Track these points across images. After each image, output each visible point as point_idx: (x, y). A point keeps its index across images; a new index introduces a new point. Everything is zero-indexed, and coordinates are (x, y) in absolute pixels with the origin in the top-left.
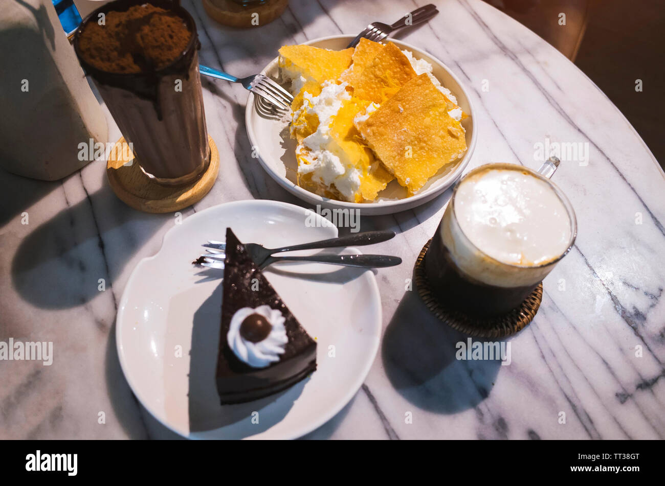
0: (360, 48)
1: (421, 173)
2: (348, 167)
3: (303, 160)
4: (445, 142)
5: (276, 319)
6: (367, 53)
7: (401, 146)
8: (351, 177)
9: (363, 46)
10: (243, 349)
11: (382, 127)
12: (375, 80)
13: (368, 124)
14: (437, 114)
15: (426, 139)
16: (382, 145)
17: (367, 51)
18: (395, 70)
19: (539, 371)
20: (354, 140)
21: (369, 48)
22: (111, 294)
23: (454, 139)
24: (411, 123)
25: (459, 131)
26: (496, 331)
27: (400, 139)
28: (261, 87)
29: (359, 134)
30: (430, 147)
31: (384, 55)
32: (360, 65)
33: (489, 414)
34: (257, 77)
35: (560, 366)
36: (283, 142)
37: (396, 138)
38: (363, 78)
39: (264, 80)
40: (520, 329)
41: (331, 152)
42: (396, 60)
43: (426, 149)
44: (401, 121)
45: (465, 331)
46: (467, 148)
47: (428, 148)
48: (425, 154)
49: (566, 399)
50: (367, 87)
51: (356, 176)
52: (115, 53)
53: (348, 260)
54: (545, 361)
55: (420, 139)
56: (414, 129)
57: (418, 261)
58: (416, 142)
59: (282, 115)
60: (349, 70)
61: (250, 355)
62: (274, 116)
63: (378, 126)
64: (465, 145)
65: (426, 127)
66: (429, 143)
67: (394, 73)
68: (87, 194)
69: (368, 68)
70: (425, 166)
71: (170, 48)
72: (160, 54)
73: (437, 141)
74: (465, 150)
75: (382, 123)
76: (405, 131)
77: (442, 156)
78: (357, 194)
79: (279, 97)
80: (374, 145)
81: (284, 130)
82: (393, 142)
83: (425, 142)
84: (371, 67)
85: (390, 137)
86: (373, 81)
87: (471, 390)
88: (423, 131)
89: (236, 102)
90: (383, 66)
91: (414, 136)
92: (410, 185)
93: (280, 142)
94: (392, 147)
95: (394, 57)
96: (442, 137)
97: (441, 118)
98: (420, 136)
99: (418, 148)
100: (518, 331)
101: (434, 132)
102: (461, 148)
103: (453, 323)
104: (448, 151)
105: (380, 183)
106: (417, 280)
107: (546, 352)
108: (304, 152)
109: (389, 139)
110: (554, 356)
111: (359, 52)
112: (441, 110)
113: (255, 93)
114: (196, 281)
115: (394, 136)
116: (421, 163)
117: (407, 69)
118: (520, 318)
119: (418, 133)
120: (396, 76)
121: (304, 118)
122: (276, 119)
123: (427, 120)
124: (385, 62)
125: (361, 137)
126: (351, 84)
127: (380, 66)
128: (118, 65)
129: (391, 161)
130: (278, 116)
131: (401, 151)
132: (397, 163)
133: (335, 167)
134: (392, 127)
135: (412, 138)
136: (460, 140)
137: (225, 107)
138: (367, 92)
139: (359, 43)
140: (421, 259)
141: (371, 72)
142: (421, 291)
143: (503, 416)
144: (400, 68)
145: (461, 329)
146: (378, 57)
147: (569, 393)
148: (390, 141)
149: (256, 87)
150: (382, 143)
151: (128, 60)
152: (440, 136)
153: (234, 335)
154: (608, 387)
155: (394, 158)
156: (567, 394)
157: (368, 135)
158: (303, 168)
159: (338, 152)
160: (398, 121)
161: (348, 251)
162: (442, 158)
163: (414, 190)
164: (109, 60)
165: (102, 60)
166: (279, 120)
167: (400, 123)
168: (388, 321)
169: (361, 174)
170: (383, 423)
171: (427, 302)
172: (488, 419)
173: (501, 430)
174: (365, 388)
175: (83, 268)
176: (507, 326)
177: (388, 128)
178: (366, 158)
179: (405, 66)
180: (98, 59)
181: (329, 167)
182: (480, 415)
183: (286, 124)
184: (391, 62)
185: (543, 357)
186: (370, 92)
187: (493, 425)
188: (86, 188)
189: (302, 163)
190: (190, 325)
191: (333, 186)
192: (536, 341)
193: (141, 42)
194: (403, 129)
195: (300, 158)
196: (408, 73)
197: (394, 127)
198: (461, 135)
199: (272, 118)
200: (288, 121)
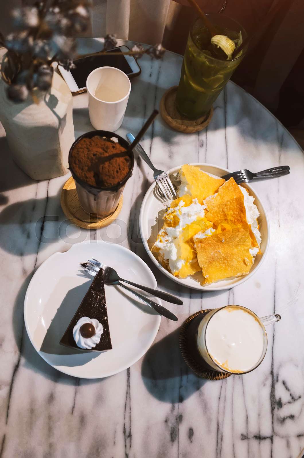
0: (227, 185)
1: (216, 276)
2: (179, 258)
3: (160, 238)
4: (239, 265)
5: (99, 330)
6: (229, 190)
7: (213, 259)
8: (178, 263)
9: (229, 184)
10: (77, 337)
11: (208, 246)
12: (222, 212)
13: (201, 241)
14: (243, 249)
15: (229, 260)
16: (203, 254)
17: (230, 189)
18: (235, 213)
19: (213, 404)
20: (190, 245)
21: (232, 187)
22: (36, 258)
23: (244, 265)
24: (225, 249)
25: (250, 261)
26: (204, 375)
27: (214, 255)
28: (162, 181)
29: (193, 243)
30: (229, 264)
31: (234, 201)
32: (221, 196)
33: (177, 411)
34: (163, 174)
35: (224, 407)
36: (158, 218)
37: (212, 254)
38: (216, 208)
39: (166, 177)
40: (216, 379)
41: (175, 245)
42: (239, 208)
43: (226, 264)
44: (220, 246)
45: (189, 367)
46: (249, 273)
47: (227, 265)
48: (224, 267)
49: (217, 423)
50: (215, 215)
51: (180, 264)
52: (87, 168)
53: (153, 304)
54: (219, 401)
55: (225, 258)
56: (225, 252)
57: (188, 319)
58: (222, 259)
59: (166, 200)
60: (213, 196)
61: (79, 341)
62: (161, 199)
63: (206, 245)
64: (249, 271)
65: (232, 254)
66: (230, 262)
67: (234, 213)
68: (48, 195)
69: (221, 205)
70: (221, 272)
71: (114, 178)
72: (108, 179)
73: (235, 263)
74: (247, 273)
75: (209, 244)
76: (219, 252)
77: (232, 271)
78: (177, 272)
79: (169, 192)
80: (199, 253)
81: (162, 210)
82: (210, 255)
83: (227, 261)
84: (223, 205)
85: (209, 252)
86: (221, 212)
87: (176, 395)
88: (229, 255)
89: (147, 177)
90: (230, 207)
91: (223, 256)
92: (207, 279)
93: (156, 217)
94: (207, 257)
95: (239, 205)
96: (239, 262)
97: (244, 252)
98: (226, 257)
99: (222, 262)
100: (215, 380)
101: (236, 258)
102: (246, 271)
103: (186, 360)
104: (237, 270)
105: (192, 271)
106: (183, 329)
107: (222, 396)
108: (163, 234)
109: (208, 253)
110: (225, 400)
111: (225, 187)
112: (246, 248)
113: (157, 183)
114: (78, 274)
115: (212, 252)
116: (219, 270)
117: (242, 215)
118: (219, 375)
119: (226, 255)
120: (234, 216)
121: (173, 216)
122: (161, 201)
123: (235, 250)
124: (232, 206)
125: (194, 246)
126: (209, 207)
127: (228, 207)
128: (85, 175)
129: (203, 264)
130: (164, 200)
131: (212, 261)
132: (206, 266)
133: (172, 255)
134: (213, 247)
135: (221, 257)
136: (248, 267)
137: (140, 177)
138: (214, 217)
139: (229, 180)
140: (190, 319)
141: (222, 207)
142: (181, 336)
143: (183, 415)
144: (239, 213)
145: (188, 365)
146: (230, 202)
147: (220, 421)
148: (208, 254)
149: (160, 180)
150: (203, 253)
151: (91, 175)
152: (237, 261)
153: (77, 328)
154: (240, 428)
155: (206, 263)
156: (219, 422)
157: (198, 247)
158: (158, 244)
159: (178, 247)
160: (218, 245)
161: (156, 300)
162: (232, 272)
163: (207, 282)
164: (82, 169)
165: (79, 168)
166: (163, 203)
167: (219, 247)
168: (157, 341)
169: (184, 263)
170: (127, 388)
171: (180, 343)
172: (176, 412)
173: (178, 421)
174: (128, 369)
175: (28, 236)
176: (211, 375)
177: (211, 247)
178: (191, 256)
179: (242, 213)
180: (77, 166)
181: (170, 252)
182: (173, 408)
183: (165, 208)
184: (236, 207)
185: (219, 398)
186: (215, 217)
187: (176, 416)
188: (49, 191)
189: (158, 240)
190: (64, 296)
191: (168, 260)
192: (221, 389)
193: (101, 170)
194: (219, 251)
195: (160, 237)
196: (242, 217)
197: (214, 248)
198: (250, 265)
199: (160, 200)
200: (167, 206)
